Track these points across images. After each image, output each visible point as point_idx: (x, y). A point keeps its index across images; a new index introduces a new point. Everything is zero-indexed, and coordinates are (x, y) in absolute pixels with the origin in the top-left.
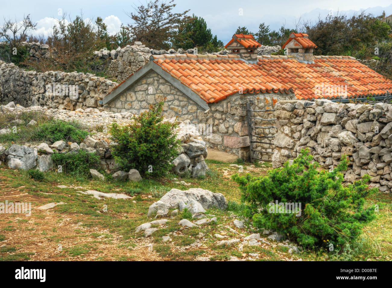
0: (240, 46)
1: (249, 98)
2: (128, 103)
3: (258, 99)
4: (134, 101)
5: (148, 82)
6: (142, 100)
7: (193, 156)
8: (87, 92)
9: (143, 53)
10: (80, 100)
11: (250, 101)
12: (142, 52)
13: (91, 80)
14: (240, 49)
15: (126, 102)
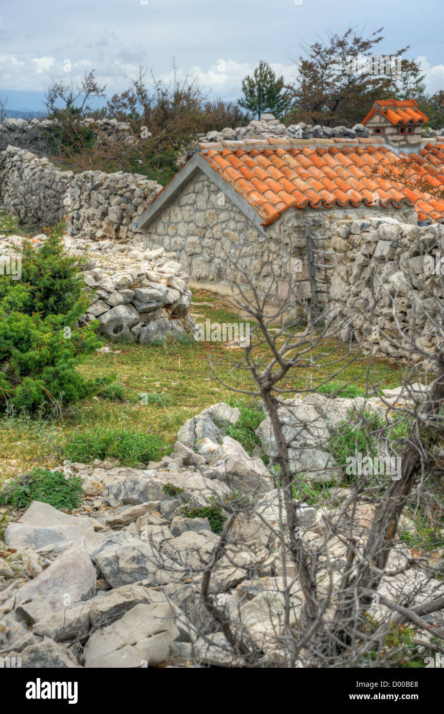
0: (384, 122)
1: (312, 215)
2: (172, 225)
3: (331, 218)
4: (179, 223)
5: (196, 191)
6: (189, 220)
7: (144, 309)
8: (133, 207)
9: (272, 135)
10: (124, 221)
11: (314, 221)
12: (271, 132)
13: (138, 186)
14: (386, 127)
15: (170, 223)
